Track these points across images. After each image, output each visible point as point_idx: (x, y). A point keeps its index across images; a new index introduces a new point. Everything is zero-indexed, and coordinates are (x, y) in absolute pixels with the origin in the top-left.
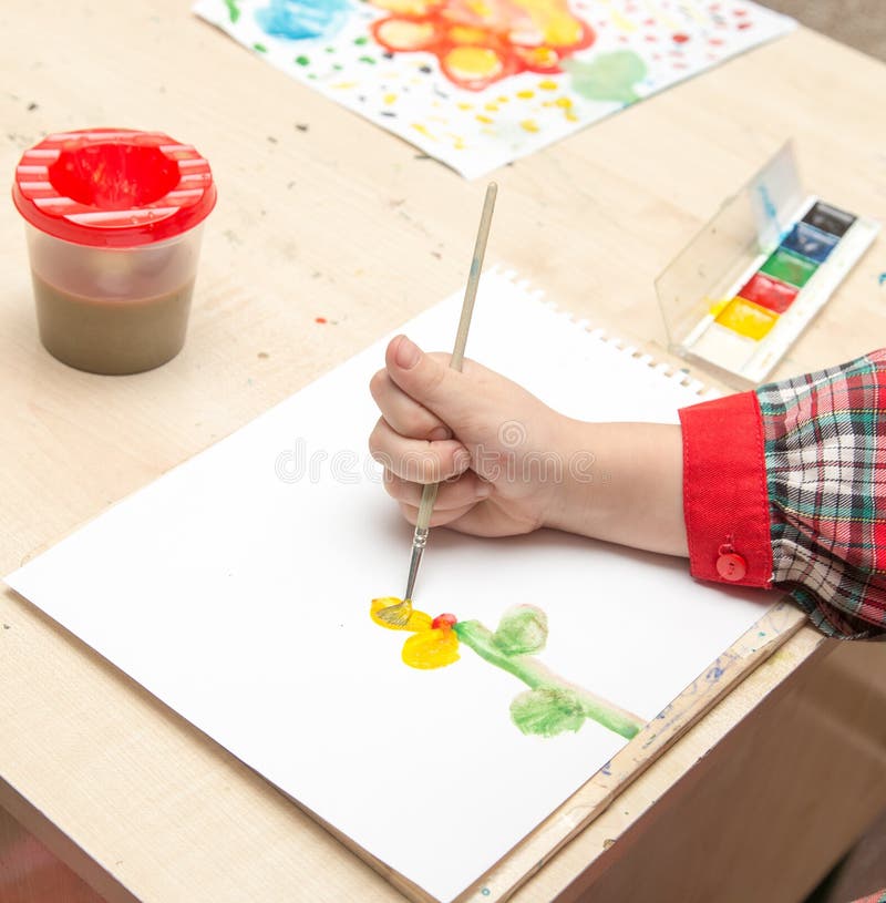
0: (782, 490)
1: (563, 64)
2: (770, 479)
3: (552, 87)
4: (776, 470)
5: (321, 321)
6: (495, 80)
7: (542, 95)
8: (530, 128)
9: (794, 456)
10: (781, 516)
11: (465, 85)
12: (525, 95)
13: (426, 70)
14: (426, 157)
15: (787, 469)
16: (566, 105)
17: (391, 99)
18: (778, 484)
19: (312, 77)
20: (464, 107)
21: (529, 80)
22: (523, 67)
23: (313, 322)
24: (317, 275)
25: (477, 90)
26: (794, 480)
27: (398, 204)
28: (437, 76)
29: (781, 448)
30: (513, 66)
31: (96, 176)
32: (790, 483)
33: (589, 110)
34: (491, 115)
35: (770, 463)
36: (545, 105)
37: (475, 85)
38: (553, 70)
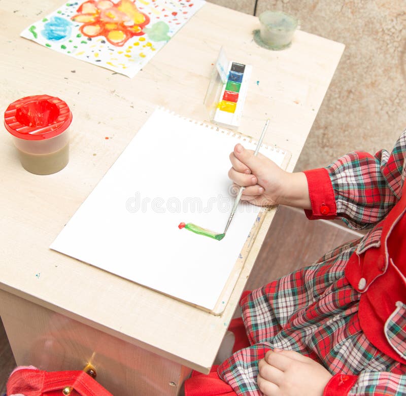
0: (337, 185)
1: (144, 31)
2: (333, 183)
3: (143, 40)
4: (334, 180)
5: (107, 138)
6: (125, 41)
7: (142, 43)
8: (143, 56)
9: (338, 176)
10: (338, 193)
11: (117, 44)
12: (136, 44)
13: (103, 42)
14: (116, 73)
15: (337, 179)
16: (150, 45)
17: (97, 55)
18: (335, 184)
19: (69, 52)
20: (120, 53)
21: (136, 39)
22: (133, 34)
23: (105, 139)
24: (99, 123)
25: (122, 46)
26: (340, 182)
27: (114, 92)
28: (107, 43)
29: (334, 174)
30: (129, 36)
31: (29, 114)
32: (339, 183)
33: (158, 45)
34: (129, 54)
35: (332, 178)
36: (144, 46)
37: (121, 44)
38: (141, 34)
